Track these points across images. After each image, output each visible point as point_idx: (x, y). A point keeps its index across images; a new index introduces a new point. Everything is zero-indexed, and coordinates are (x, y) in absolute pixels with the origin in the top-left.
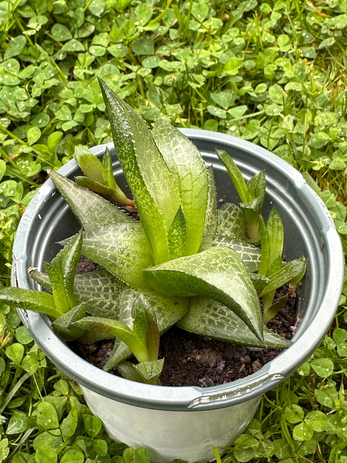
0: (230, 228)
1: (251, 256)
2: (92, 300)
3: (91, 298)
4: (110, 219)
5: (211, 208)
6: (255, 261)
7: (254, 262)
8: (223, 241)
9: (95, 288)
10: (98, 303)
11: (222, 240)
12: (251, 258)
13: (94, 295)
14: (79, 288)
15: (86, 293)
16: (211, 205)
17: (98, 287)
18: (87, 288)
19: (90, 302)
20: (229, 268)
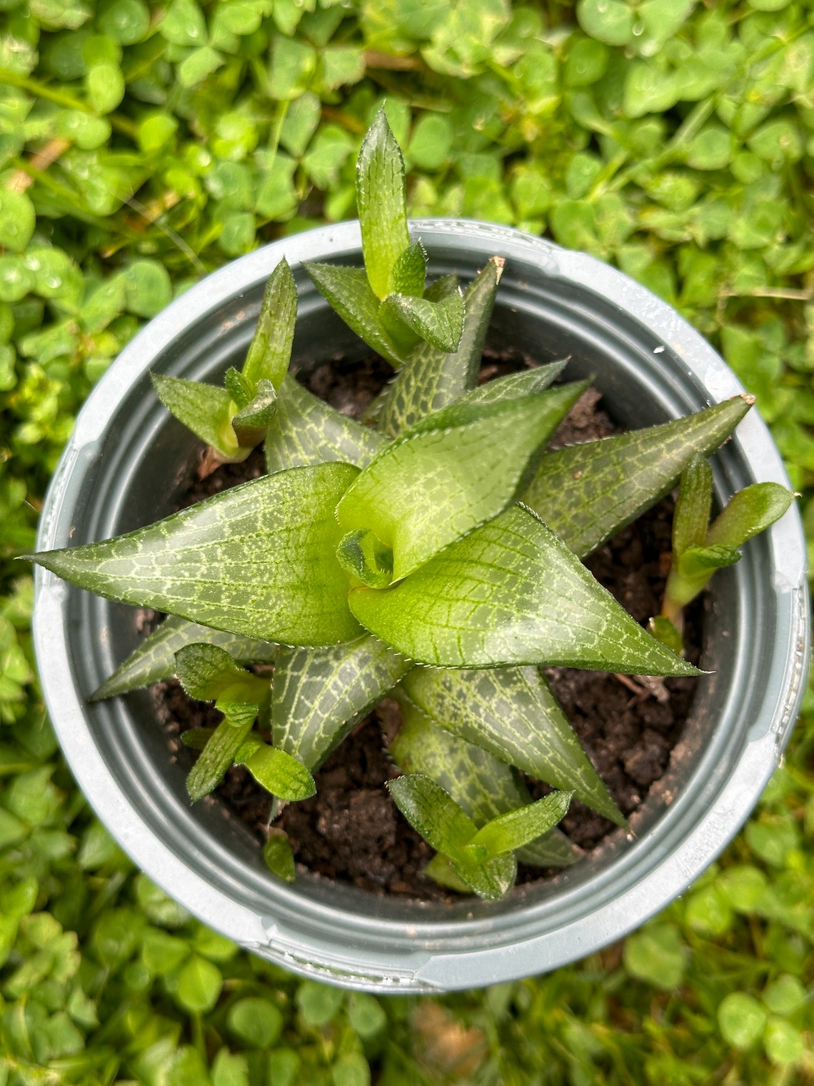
0: (453, 776)
1: (301, 725)
2: (413, 383)
3: (416, 382)
4: (583, 506)
5: (476, 726)
6: (287, 727)
7: (285, 723)
8: (358, 684)
9: (429, 398)
10: (404, 395)
11: (362, 684)
12: (297, 722)
13: (418, 389)
14: (438, 362)
15: (425, 374)
16: (483, 731)
17: (430, 405)
18: (433, 378)
19: (409, 380)
20: (187, 574)
